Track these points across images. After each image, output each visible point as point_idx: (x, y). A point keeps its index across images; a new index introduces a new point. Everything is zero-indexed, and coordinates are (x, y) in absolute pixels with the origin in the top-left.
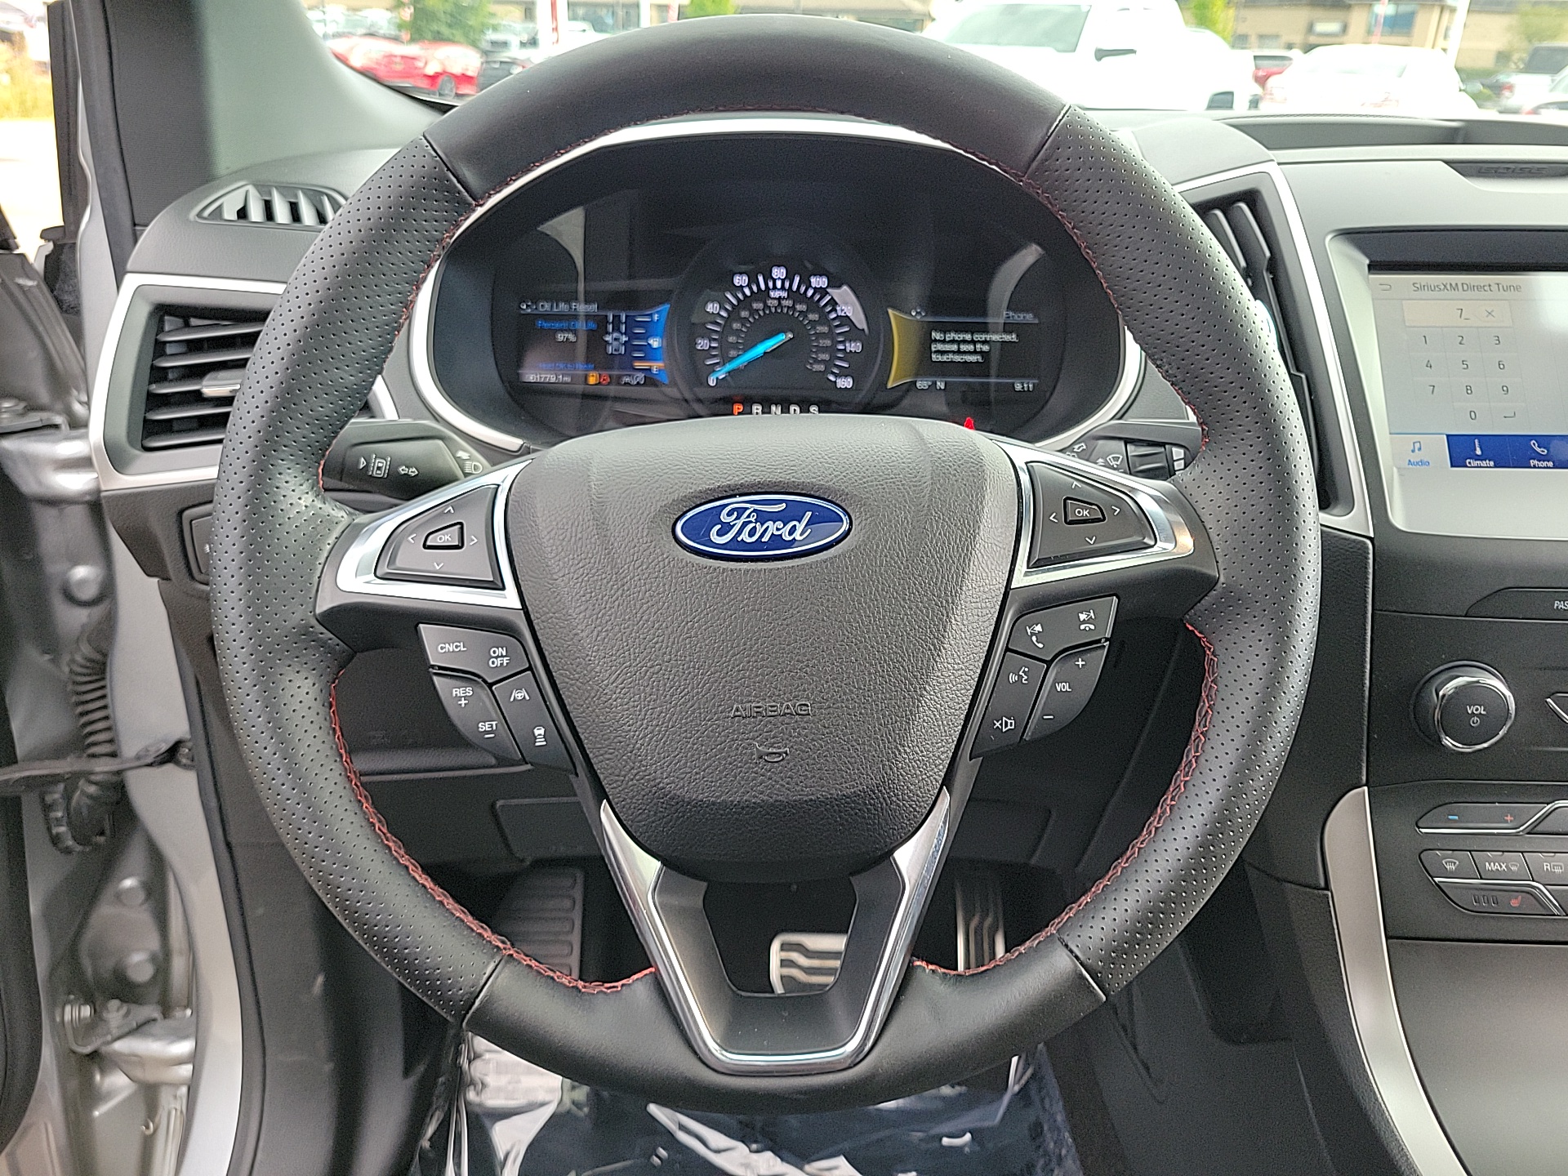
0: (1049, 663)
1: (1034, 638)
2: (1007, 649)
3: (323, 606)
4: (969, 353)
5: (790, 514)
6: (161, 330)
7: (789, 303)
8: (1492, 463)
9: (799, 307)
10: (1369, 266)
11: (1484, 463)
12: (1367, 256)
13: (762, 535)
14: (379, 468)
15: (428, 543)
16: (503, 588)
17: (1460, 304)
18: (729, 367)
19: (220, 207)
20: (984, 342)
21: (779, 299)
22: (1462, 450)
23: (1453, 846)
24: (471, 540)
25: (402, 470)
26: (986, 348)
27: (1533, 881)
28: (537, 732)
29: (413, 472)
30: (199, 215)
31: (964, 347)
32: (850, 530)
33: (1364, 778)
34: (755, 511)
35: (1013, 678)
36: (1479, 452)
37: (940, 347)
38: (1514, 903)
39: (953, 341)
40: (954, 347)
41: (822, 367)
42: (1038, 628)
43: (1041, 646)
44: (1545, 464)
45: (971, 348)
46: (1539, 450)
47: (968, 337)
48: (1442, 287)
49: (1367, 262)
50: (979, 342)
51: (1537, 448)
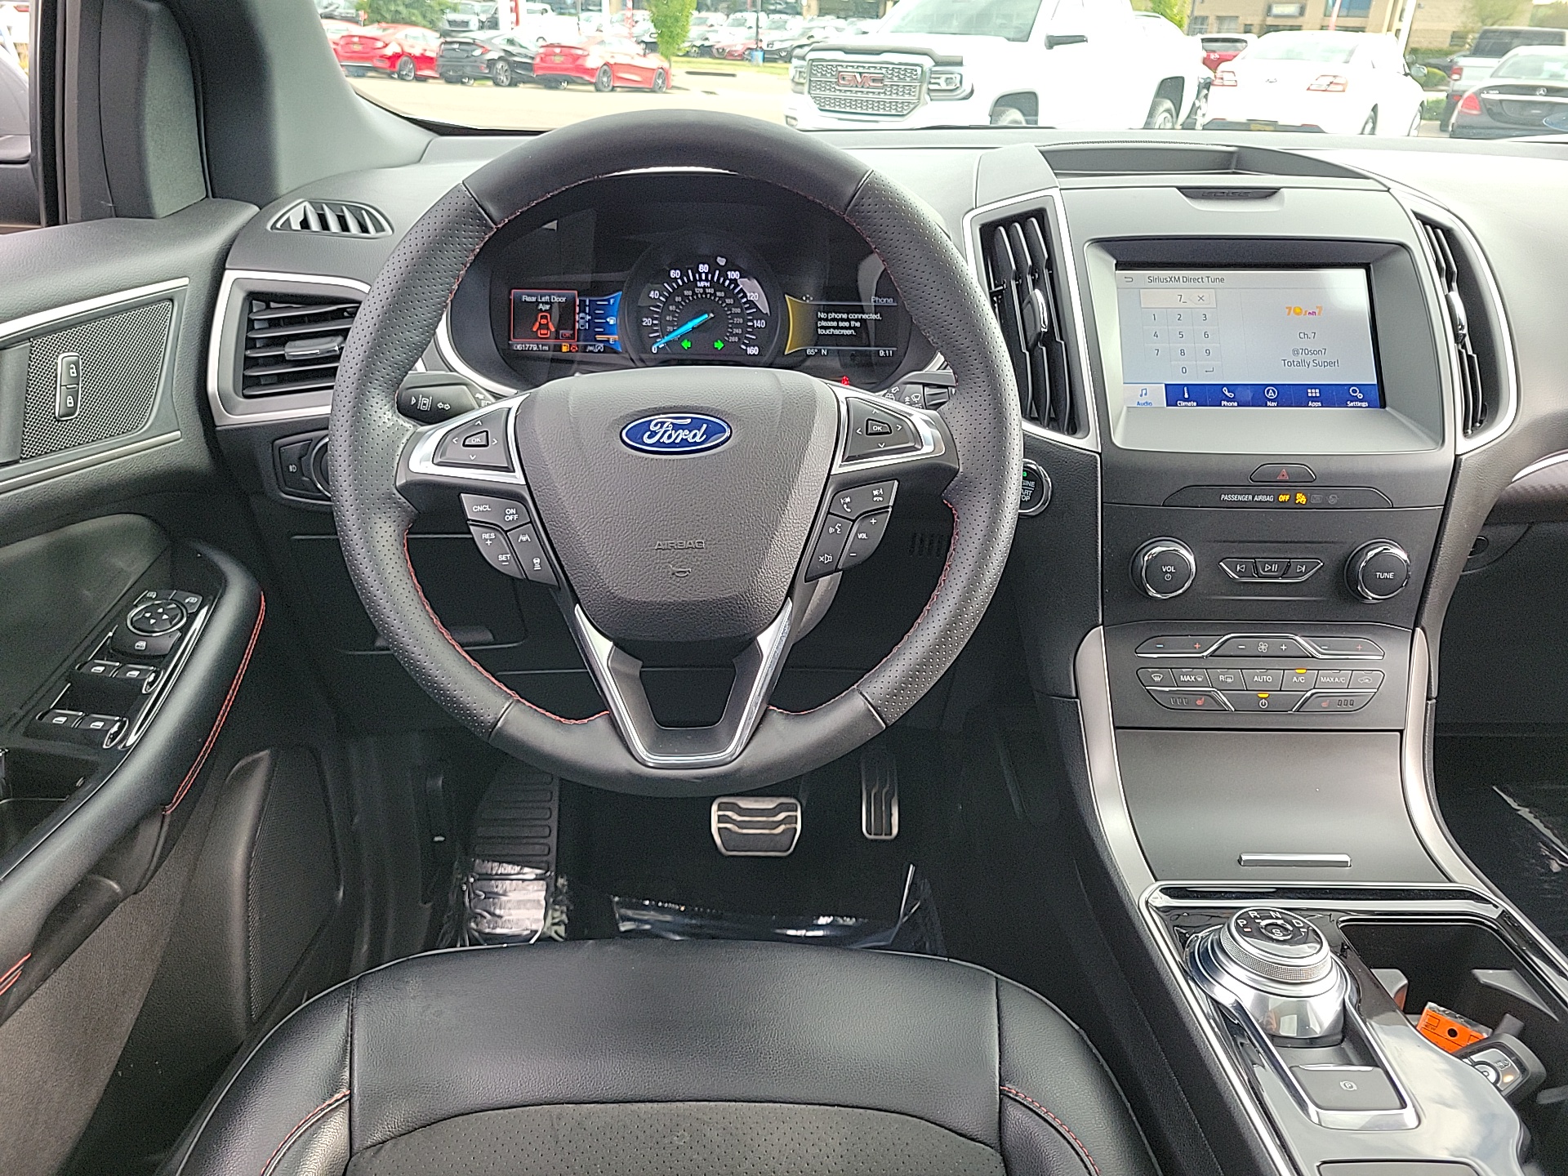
0: (854, 521)
1: (845, 506)
2: (829, 513)
3: (400, 482)
4: (846, 328)
5: (694, 425)
6: (251, 311)
7: (712, 291)
8: (1195, 404)
9: (718, 294)
10: (1116, 265)
11: (1189, 404)
12: (1115, 257)
13: (676, 439)
14: (425, 404)
15: (467, 443)
16: (514, 471)
17: (1181, 292)
18: (667, 339)
19: (288, 219)
20: (856, 320)
21: (704, 287)
22: (1175, 394)
23: (1159, 666)
24: (493, 441)
25: (440, 405)
26: (858, 324)
27: (1213, 687)
28: (535, 561)
29: (447, 407)
30: (273, 227)
31: (841, 324)
32: (730, 436)
33: (1100, 620)
34: (672, 423)
35: (831, 530)
36: (1186, 396)
37: (824, 324)
38: (1199, 703)
39: (833, 320)
40: (835, 324)
41: (736, 339)
42: (848, 500)
43: (849, 510)
44: (1231, 404)
45: (846, 324)
46: (1228, 394)
47: (845, 316)
48: (1169, 279)
49: (1115, 262)
50: (853, 320)
51: (1226, 393)
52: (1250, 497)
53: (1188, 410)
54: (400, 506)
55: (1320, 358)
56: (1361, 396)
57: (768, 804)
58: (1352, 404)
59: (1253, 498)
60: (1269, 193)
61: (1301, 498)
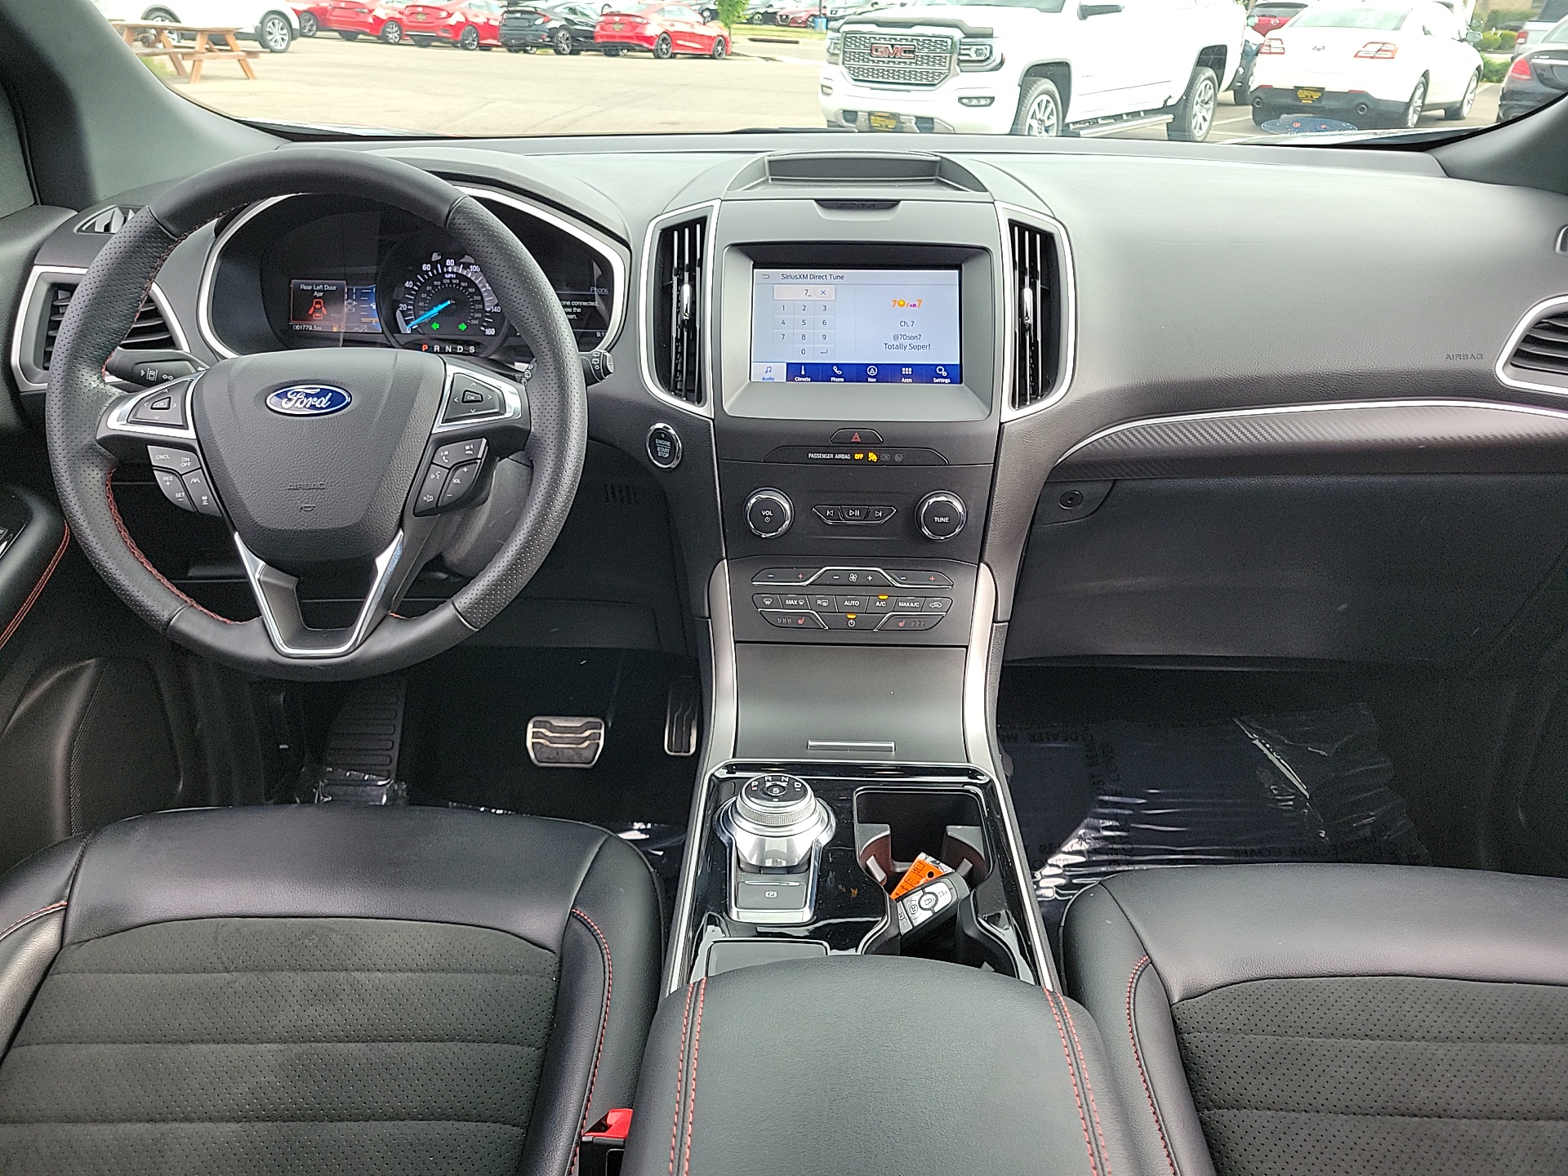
0: (450, 469)
2: (432, 463)
3: (101, 436)
5: (323, 393)
6: (56, 298)
7: (457, 281)
8: (809, 379)
9: (463, 284)
10: (753, 265)
11: (805, 379)
12: (752, 259)
13: (307, 404)
14: (152, 376)
15: (153, 406)
16: (188, 429)
17: (807, 287)
18: (418, 321)
19: (94, 223)
20: (578, 307)
21: (451, 279)
22: (794, 370)
23: (770, 591)
24: (174, 405)
25: (165, 377)
26: (579, 310)
27: (811, 610)
28: (203, 498)
29: (171, 378)
30: (80, 230)
32: (350, 402)
33: (724, 555)
34: (306, 393)
35: (433, 476)
36: (803, 373)
38: (800, 622)
41: (476, 322)
42: (446, 453)
43: (447, 461)
44: (839, 379)
45: (570, 310)
46: (837, 372)
48: (798, 277)
49: (752, 263)
50: (575, 306)
51: (836, 371)
52: (832, 456)
53: (804, 384)
54: (105, 457)
55: (915, 343)
56: (944, 374)
57: (576, 723)
58: (937, 380)
59: (834, 456)
60: (891, 204)
61: (873, 457)
